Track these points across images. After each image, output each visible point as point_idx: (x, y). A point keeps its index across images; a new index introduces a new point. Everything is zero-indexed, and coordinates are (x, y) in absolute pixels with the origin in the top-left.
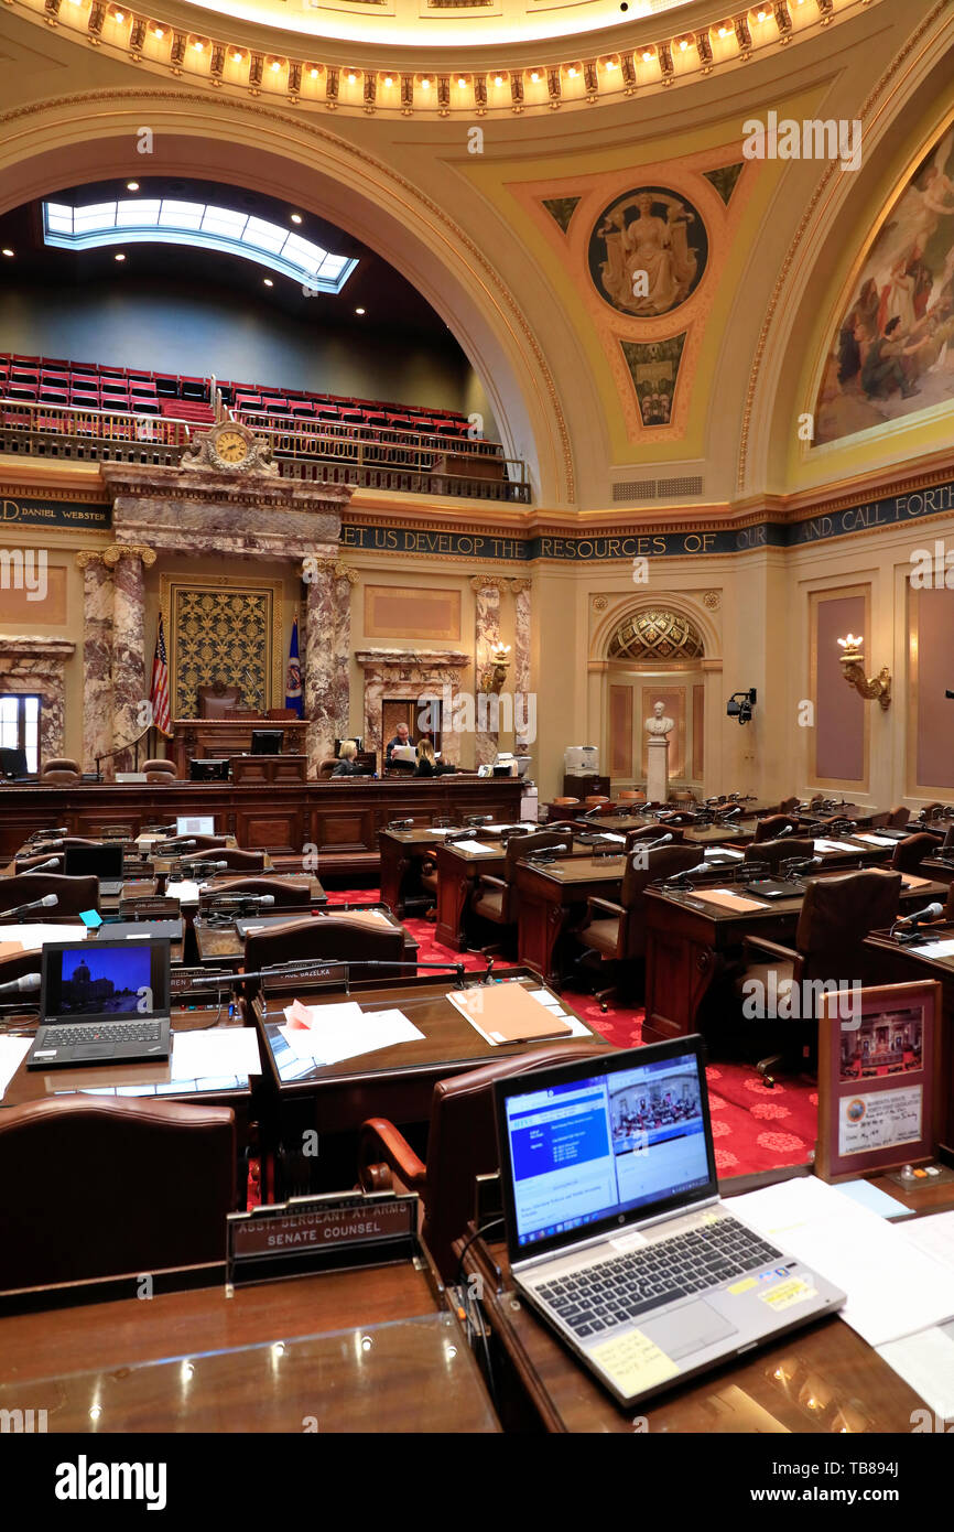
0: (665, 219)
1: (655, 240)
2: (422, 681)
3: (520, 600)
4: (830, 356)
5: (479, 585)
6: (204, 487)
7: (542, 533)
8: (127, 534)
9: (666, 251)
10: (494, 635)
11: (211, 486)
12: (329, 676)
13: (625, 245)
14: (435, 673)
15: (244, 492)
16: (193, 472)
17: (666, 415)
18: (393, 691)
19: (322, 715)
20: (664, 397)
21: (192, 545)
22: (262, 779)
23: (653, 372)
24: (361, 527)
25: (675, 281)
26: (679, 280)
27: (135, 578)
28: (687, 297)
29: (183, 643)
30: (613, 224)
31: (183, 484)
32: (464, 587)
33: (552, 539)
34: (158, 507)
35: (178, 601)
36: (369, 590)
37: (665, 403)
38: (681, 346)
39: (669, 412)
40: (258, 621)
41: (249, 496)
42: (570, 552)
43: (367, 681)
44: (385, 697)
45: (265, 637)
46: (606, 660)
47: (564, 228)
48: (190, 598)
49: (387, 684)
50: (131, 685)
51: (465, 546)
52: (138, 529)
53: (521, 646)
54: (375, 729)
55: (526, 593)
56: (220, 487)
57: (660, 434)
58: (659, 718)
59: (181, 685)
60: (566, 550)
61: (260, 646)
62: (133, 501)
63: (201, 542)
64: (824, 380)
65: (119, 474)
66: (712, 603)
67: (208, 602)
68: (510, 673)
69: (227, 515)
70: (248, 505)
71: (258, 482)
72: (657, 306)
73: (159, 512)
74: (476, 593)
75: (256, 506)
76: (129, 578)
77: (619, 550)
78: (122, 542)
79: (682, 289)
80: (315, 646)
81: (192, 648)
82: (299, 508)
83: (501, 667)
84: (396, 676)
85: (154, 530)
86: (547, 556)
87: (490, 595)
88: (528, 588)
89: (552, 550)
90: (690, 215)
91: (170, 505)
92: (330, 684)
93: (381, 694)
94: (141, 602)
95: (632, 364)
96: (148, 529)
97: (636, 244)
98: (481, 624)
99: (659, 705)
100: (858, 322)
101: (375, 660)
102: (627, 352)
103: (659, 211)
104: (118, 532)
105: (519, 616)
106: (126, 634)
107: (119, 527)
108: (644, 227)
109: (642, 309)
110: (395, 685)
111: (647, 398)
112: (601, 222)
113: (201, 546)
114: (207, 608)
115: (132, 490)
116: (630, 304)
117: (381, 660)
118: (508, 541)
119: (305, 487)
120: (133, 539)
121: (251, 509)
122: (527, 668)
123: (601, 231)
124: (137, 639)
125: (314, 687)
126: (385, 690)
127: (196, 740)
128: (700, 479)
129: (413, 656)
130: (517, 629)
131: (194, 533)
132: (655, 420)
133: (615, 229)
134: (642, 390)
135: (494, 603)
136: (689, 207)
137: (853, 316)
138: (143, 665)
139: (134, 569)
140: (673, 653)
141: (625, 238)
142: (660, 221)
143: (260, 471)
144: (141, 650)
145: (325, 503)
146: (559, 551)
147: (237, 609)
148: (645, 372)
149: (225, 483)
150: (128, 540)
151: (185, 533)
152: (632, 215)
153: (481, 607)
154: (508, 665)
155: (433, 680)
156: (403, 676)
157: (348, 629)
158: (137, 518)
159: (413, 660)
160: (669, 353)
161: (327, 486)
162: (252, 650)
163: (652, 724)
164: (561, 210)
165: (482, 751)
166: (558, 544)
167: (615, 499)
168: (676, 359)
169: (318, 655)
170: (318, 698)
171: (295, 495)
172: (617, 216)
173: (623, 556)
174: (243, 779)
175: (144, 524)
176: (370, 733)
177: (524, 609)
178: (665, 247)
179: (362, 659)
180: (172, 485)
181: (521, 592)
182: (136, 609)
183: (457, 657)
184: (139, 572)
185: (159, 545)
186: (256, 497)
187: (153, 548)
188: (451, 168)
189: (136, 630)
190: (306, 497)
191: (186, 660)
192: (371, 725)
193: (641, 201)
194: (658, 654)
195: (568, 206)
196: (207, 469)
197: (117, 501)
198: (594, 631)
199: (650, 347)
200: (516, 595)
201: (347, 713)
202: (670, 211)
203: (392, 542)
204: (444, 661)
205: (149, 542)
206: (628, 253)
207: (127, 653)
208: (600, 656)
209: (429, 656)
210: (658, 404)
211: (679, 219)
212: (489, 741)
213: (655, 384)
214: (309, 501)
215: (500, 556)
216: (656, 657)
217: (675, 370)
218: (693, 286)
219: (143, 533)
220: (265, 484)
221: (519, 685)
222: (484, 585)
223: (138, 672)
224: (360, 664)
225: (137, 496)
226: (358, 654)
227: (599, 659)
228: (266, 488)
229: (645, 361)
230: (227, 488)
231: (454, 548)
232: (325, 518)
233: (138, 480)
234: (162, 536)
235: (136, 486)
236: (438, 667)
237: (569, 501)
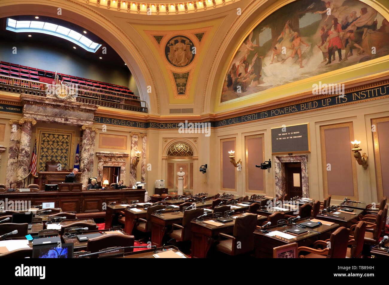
0: (185, 44)
1: (182, 48)
2: (115, 161)
3: (144, 139)
4: (225, 80)
5: (132, 135)
6: (53, 103)
7: (150, 121)
8: (27, 115)
9: (185, 51)
10: (136, 148)
11: (56, 103)
12: (88, 159)
13: (175, 49)
14: (119, 159)
15: (66, 105)
16: (50, 99)
17: (184, 92)
18: (106, 164)
19: (85, 171)
20: (183, 87)
21: (48, 120)
22: (68, 190)
23: (181, 81)
24: (99, 117)
25: (187, 59)
26: (188, 59)
27: (29, 129)
28: (190, 63)
29: (42, 148)
30: (172, 43)
31: (47, 102)
32: (128, 135)
33: (153, 123)
34: (38, 108)
35: (42, 136)
36: (101, 135)
37: (184, 89)
38: (188, 75)
39: (185, 91)
40: (67, 143)
41: (67, 107)
42: (158, 126)
43: (99, 161)
44: (104, 166)
45: (69, 147)
46: (167, 156)
47: (159, 43)
48: (45, 135)
49: (105, 162)
50: (25, 161)
51: (129, 124)
52: (31, 114)
53: (144, 152)
54: (101, 175)
55: (145, 137)
56: (58, 103)
57: (182, 97)
58: (181, 172)
59: (41, 161)
60: (156, 126)
61: (67, 150)
62: (30, 106)
63: (51, 119)
64: (224, 86)
65: (26, 98)
66: (195, 141)
67: (51, 137)
68: (140, 159)
69: (60, 111)
70: (67, 109)
71: (70, 103)
72: (182, 65)
73: (39, 109)
74: (131, 137)
75: (69, 109)
76: (27, 128)
77: (171, 126)
78: (26, 118)
79: (189, 61)
80: (84, 150)
81: (45, 150)
82: (82, 111)
83: (138, 157)
84: (107, 160)
85: (36, 114)
86: (151, 127)
87: (135, 137)
88: (146, 136)
89: (153, 125)
90: (191, 43)
91: (42, 108)
92: (88, 162)
93: (103, 165)
94: (30, 136)
95: (175, 78)
96: (34, 114)
97: (177, 49)
98: (133, 145)
99: (181, 168)
100: (232, 73)
101: (102, 155)
102: (174, 75)
103: (183, 42)
104: (25, 115)
105: (143, 143)
106: (25, 145)
107: (25, 113)
108: (179, 45)
109: (178, 65)
110: (107, 162)
111: (179, 87)
112: (168, 43)
113: (51, 120)
114: (51, 138)
115: (30, 103)
116: (175, 63)
117: (104, 155)
118: (141, 123)
119: (84, 105)
120: (29, 117)
121: (67, 110)
122: (145, 158)
123: (168, 45)
124: (28, 147)
125: (83, 162)
126: (104, 163)
127: (46, 178)
128: (192, 109)
129: (113, 154)
130: (143, 147)
131: (49, 116)
132: (181, 92)
133: (172, 45)
134: (178, 85)
135: (136, 140)
136: (191, 41)
137: (230, 72)
138: (29, 154)
139: (29, 126)
140: (185, 154)
141: (174, 47)
142: (183, 44)
143: (71, 100)
144: (29, 150)
145: (90, 110)
146: (155, 126)
147: (61, 139)
148: (179, 81)
149: (60, 102)
150: (27, 117)
151: (46, 116)
152: (176, 42)
153: (133, 141)
154: (140, 157)
155: (118, 161)
156: (110, 159)
157: (94, 146)
158: (31, 111)
159: (113, 155)
160: (185, 77)
161: (91, 105)
162: (64, 151)
163: (179, 174)
164: (159, 39)
165: (132, 181)
166: (155, 124)
167: (170, 113)
168: (187, 78)
169: (85, 153)
170: (84, 165)
171: (81, 107)
172: (172, 42)
173: (172, 128)
174: (62, 190)
175: (33, 113)
176: (99, 176)
177: (145, 142)
178: (185, 50)
179: (98, 154)
180: (43, 102)
181: (144, 137)
182: (28, 138)
183: (125, 155)
184: (30, 127)
185: (38, 119)
186: (69, 107)
187: (36, 120)
188: (130, 25)
189: (28, 144)
190: (84, 108)
191: (43, 153)
192: (99, 174)
193: (179, 39)
194: (181, 155)
195: (160, 38)
196: (55, 98)
197: (25, 105)
198: (164, 148)
199: (180, 75)
200: (142, 137)
201: (92, 170)
202: (186, 42)
203: (108, 122)
204: (122, 155)
205: (34, 118)
206: (175, 51)
207: (24, 151)
208: (165, 155)
209: (117, 154)
210: (182, 89)
211: (188, 44)
212: (134, 179)
213: (181, 84)
214: (85, 109)
215: (138, 127)
216: (180, 155)
217: (187, 81)
218: (191, 61)
219: (33, 115)
220: (72, 103)
221: (142, 163)
222: (134, 135)
223: (27, 157)
224: (97, 156)
225: (32, 104)
226: (96, 153)
227: (165, 156)
228: (72, 105)
229: (179, 78)
230: (61, 104)
231: (126, 124)
232: (90, 114)
233: (33, 100)
234: (39, 116)
235: (32, 101)
236: (120, 157)
237: (158, 113)
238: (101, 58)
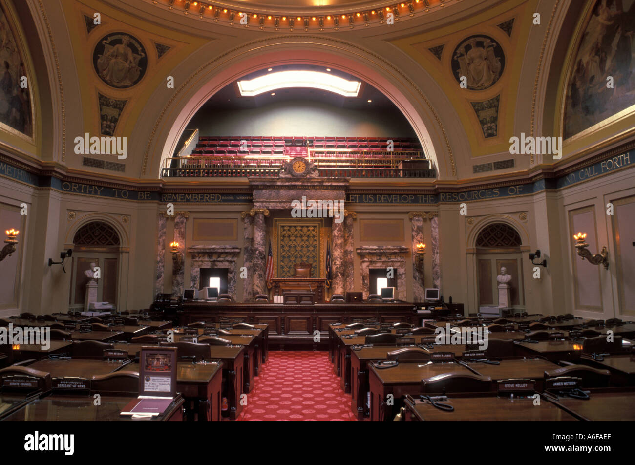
0: (483, 47)
1: (480, 57)
2: (387, 260)
3: (433, 222)
4: (567, 97)
5: (413, 216)
6: (287, 184)
7: (440, 191)
8: (258, 204)
9: (486, 61)
10: (421, 238)
11: (290, 183)
12: (341, 259)
13: (468, 61)
14: (393, 256)
15: (304, 184)
16: (282, 178)
17: (495, 132)
18: (374, 265)
19: (338, 276)
20: (493, 124)
21: (283, 207)
22: (295, 302)
23: (487, 114)
24: (357, 194)
25: (492, 73)
26: (493, 72)
27: (261, 222)
28: (498, 79)
29: (283, 246)
30: (461, 53)
31: (279, 184)
32: (406, 217)
33: (446, 193)
34: (270, 193)
35: (281, 229)
36: (362, 221)
37: (494, 127)
38: (498, 100)
39: (496, 131)
40: (314, 236)
41: (306, 186)
42: (455, 199)
43: (362, 261)
44: (370, 268)
45: (317, 243)
46: (474, 247)
47: (439, 58)
48: (285, 228)
49: (371, 262)
50: (260, 264)
51: (405, 199)
52: (262, 202)
53: (434, 243)
54: (366, 282)
55: (436, 219)
56: (294, 183)
57: (492, 142)
58: (503, 275)
59: (282, 264)
60: (452, 197)
61: (314, 247)
62: (260, 191)
63: (287, 206)
64: (566, 108)
65: (254, 181)
66: (524, 218)
67: (293, 229)
68: (426, 257)
69: (297, 194)
70: (306, 189)
71: (309, 180)
72: (485, 85)
73: (270, 195)
74: (411, 219)
75: (309, 190)
76: (259, 221)
77: (478, 196)
78: (256, 207)
79: (496, 76)
80: (335, 246)
81: (286, 248)
82: (327, 189)
83: (421, 254)
84: (375, 259)
85: (268, 202)
86: (443, 200)
87: (418, 220)
88: (436, 216)
89: (446, 198)
90: (494, 44)
91: (274, 192)
92: (342, 263)
93: (368, 266)
94: (263, 231)
95: (477, 111)
96: (266, 202)
97: (472, 60)
98: (414, 233)
99: (503, 268)
100: (577, 79)
101: (364, 251)
102: (474, 107)
103: (480, 44)
104: (255, 204)
105: (433, 229)
106: (258, 244)
107: (255, 202)
108: (474, 52)
109: (478, 87)
110: (375, 262)
111: (485, 126)
112: (455, 53)
113: (287, 207)
114: (293, 232)
115: (260, 187)
116: (473, 85)
117: (367, 251)
118: (426, 195)
119: (329, 180)
120: (260, 206)
121: (307, 191)
122: (437, 253)
123: (455, 57)
124: (262, 245)
125: (335, 264)
126: (370, 264)
127: (279, 287)
128: (513, 160)
129: (382, 249)
130: (432, 235)
131: (284, 202)
132: (490, 135)
133: (462, 55)
134: (482, 123)
135: (420, 224)
136: (493, 40)
137: (575, 78)
138: (264, 256)
139: (261, 218)
140: (511, 243)
141: (467, 58)
142: (481, 49)
143: (311, 175)
144: (263, 250)
145: (338, 186)
146: (449, 198)
147: (305, 232)
148: (483, 114)
149: (296, 181)
150: (258, 207)
151: (280, 202)
152: (468, 48)
153: (414, 226)
154: (425, 253)
155: (392, 260)
156: (378, 258)
157: (352, 238)
158: (262, 198)
159: (382, 251)
160: (493, 105)
161: (337, 179)
162: (311, 248)
163: (501, 278)
164: (437, 51)
165: (417, 291)
166: (449, 195)
167: (474, 173)
168: (497, 107)
169: (336, 250)
170: (336, 268)
171: (324, 184)
172: (462, 50)
173: (479, 198)
175: (265, 200)
176: (363, 284)
177: (435, 226)
178: (485, 59)
179: (359, 251)
180: (274, 184)
181: (433, 218)
182: (261, 234)
183: (403, 249)
184: (263, 219)
185: (270, 208)
186: (308, 186)
187: (268, 209)
188: (389, 43)
189: (262, 242)
190: (329, 184)
191: (284, 253)
192: (364, 280)
193: (471, 42)
194: (504, 244)
195: (439, 49)
196: (289, 176)
197: (254, 192)
198: (467, 236)
199: (484, 103)
200: (430, 219)
201: (353, 275)
202: (485, 44)
203: (371, 200)
204: (396, 251)
205: (267, 207)
206: (469, 64)
207: (258, 251)
208: (472, 246)
209: (389, 249)
210: (491, 128)
211: (490, 46)
212: (419, 287)
213: (488, 119)
214: (331, 186)
215: (422, 202)
216: (502, 245)
217: (497, 112)
218: (501, 73)
219: (264, 204)
220: (312, 180)
221: (433, 261)
222: (415, 216)
223: (262, 259)
224: (358, 254)
225: (262, 189)
226: (357, 249)
227: (472, 248)
228: (312, 182)
229: (483, 109)
230: (297, 183)
231: (400, 200)
232: (338, 192)
233: (262, 183)
234: (271, 204)
235: (261, 185)
236: (394, 253)
237: (453, 175)
238: (370, 101)
